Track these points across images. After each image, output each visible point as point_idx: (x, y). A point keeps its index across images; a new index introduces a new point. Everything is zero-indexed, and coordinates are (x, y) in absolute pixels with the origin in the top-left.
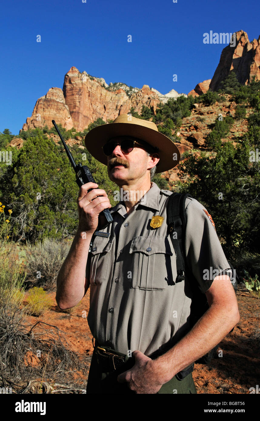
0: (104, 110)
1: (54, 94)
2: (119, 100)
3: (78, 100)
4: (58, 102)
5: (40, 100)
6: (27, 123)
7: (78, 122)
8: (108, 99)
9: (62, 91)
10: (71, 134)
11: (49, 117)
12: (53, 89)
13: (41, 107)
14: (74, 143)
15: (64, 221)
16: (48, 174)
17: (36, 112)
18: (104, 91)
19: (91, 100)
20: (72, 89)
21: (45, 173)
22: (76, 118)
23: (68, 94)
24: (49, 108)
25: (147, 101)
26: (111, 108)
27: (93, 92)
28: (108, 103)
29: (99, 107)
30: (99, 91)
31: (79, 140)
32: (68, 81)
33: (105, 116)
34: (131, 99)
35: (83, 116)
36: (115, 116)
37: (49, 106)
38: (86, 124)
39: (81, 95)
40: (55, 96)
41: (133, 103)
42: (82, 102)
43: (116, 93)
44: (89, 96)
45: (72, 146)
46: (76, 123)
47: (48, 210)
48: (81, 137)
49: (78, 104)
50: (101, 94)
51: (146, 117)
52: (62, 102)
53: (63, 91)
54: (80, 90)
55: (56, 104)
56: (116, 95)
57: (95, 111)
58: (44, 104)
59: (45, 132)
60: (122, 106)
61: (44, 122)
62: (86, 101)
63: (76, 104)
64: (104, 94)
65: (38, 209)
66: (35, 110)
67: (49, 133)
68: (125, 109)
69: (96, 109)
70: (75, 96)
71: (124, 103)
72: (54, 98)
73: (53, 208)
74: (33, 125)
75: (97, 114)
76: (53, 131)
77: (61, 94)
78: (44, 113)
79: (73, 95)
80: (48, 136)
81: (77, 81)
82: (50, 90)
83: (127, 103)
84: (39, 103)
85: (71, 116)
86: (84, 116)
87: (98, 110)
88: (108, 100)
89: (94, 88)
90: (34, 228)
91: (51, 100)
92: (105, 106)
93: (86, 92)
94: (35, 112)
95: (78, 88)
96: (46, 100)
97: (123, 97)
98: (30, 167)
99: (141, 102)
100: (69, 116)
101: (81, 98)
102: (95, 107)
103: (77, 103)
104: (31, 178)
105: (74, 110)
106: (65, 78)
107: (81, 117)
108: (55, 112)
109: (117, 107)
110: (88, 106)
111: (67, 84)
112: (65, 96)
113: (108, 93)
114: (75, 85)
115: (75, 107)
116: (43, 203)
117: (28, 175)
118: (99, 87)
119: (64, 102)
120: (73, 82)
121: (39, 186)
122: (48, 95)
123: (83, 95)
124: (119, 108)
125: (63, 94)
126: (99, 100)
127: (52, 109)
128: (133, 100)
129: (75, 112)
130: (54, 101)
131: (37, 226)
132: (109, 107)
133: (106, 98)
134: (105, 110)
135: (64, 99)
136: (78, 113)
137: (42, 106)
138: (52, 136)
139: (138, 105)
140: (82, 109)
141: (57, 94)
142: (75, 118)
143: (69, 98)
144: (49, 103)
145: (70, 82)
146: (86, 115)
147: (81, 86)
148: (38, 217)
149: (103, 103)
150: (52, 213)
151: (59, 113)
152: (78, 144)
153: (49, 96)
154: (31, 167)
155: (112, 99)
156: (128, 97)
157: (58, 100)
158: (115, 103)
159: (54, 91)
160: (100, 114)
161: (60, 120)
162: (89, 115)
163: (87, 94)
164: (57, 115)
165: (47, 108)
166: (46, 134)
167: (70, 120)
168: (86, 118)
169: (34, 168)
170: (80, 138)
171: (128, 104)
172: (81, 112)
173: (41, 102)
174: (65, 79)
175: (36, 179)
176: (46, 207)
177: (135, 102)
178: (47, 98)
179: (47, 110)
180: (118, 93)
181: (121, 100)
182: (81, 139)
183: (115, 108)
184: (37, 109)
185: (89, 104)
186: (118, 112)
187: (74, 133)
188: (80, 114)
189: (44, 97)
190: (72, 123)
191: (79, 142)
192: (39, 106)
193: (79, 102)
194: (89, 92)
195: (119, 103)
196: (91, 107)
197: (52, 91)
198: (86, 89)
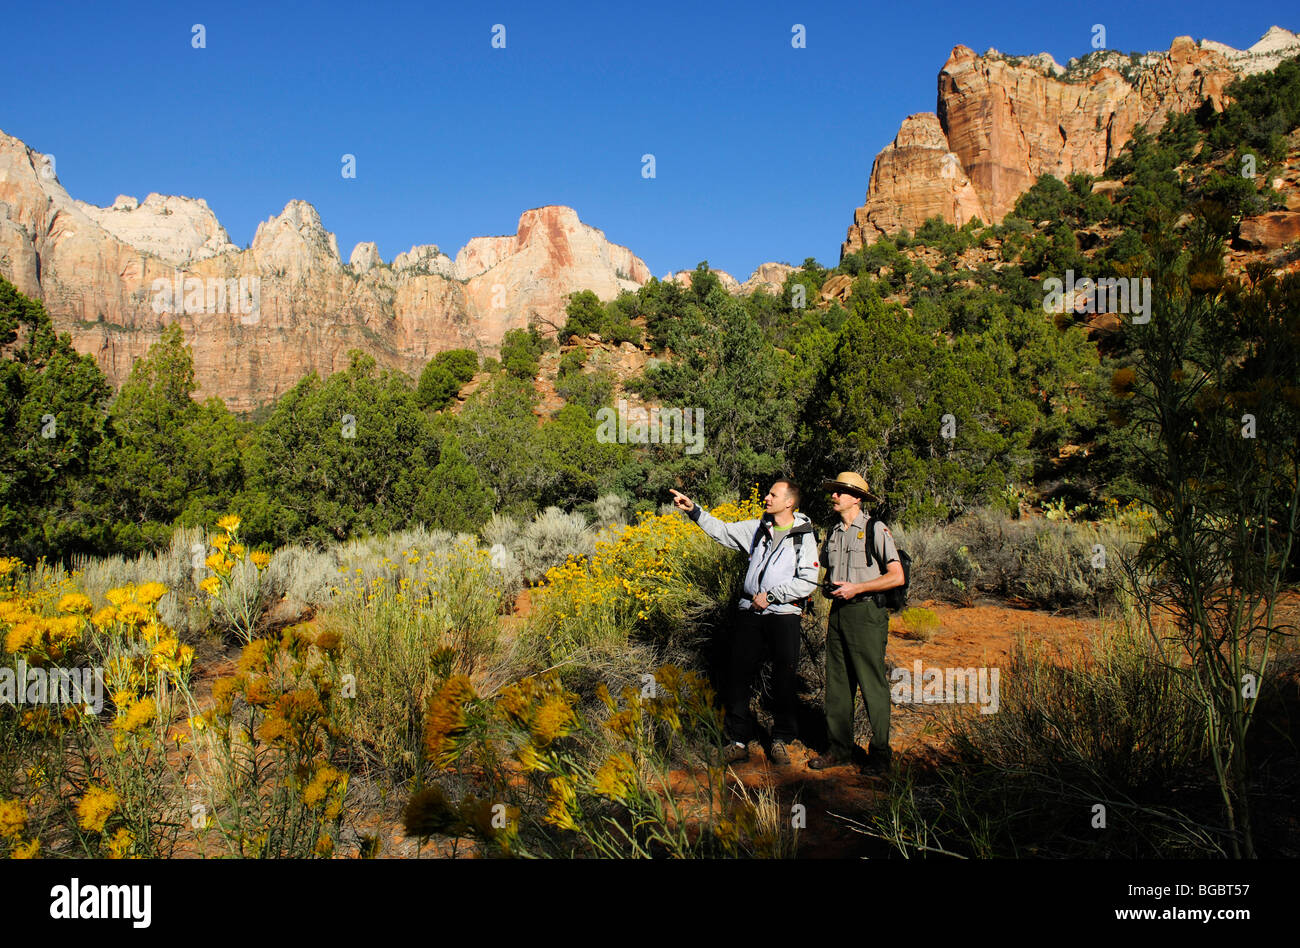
0: (1061, 140)
1: (917, 132)
2: (1102, 102)
3: (982, 132)
4: (930, 150)
5: (882, 157)
6: (857, 224)
7: (991, 189)
8: (1070, 106)
9: (935, 117)
10: (970, 236)
11: (911, 195)
12: (911, 118)
13: (887, 175)
14: (981, 260)
15: (950, 477)
16: (902, 378)
17: (876, 189)
18: (1054, 88)
19: (1020, 123)
20: (961, 107)
21: (894, 377)
22: (984, 180)
23: (952, 123)
24: (908, 172)
25: (1192, 82)
26: (1083, 128)
27: (1023, 100)
28: (1069, 118)
29: (1044, 137)
30: (1039, 92)
31: (991, 248)
32: (948, 87)
33: (1066, 155)
34: (1139, 89)
35: (1002, 171)
36: (1096, 148)
37: (906, 166)
38: (1014, 190)
39: (989, 114)
40: (920, 136)
41: (1147, 99)
42: (994, 134)
43: (1092, 84)
44: (1012, 112)
45: (975, 270)
46: (984, 194)
47: (911, 458)
48: (998, 239)
49: (983, 141)
50: (1047, 98)
51: (1181, 144)
52: (938, 147)
53: (938, 116)
54: (985, 102)
55: (924, 157)
56: (1092, 89)
57: (1034, 150)
58: (893, 165)
59: (901, 245)
60: (1113, 114)
61: (900, 210)
62: (1006, 127)
63: (977, 142)
64: (1054, 95)
65: (889, 458)
66: (873, 185)
67: (913, 246)
68: (1123, 122)
69: (1036, 143)
70: (972, 124)
71: (1119, 104)
72: (918, 142)
73: (923, 454)
74: (871, 224)
75: (1043, 155)
76: (919, 240)
77: (935, 126)
78: (897, 188)
79: (967, 120)
80: (910, 255)
81: (975, 81)
82: (905, 122)
83: (1129, 103)
84: (881, 164)
85: (970, 177)
86: (1007, 170)
87: (1044, 145)
88: (1070, 110)
89: (1025, 87)
90: (887, 499)
91: (909, 151)
92: (1063, 126)
93: (1001, 103)
94: (873, 191)
95: (979, 99)
96: (899, 153)
97: (1113, 90)
98: (861, 373)
99: (1171, 90)
100: (964, 179)
101: (990, 123)
102: (1032, 138)
103: (980, 139)
104: (867, 395)
105: (976, 161)
106: (940, 81)
107: (996, 173)
108: (923, 177)
109: (1098, 123)
110: (1013, 139)
111: (948, 96)
112: (946, 128)
113: (1068, 89)
114: (968, 95)
115: (976, 150)
116: (901, 444)
117: (859, 389)
118: (1038, 81)
119: (946, 146)
120: (961, 88)
121: (885, 407)
122: (900, 139)
123: (994, 115)
124: (1105, 123)
125: (939, 126)
126: (1043, 117)
127: (916, 173)
128: (1146, 92)
129: (980, 165)
130: (917, 149)
131: (893, 495)
132: (1074, 128)
133: (1063, 105)
134: (1065, 139)
135: (945, 138)
136: (988, 165)
137: (890, 170)
138: (919, 254)
139: (1165, 102)
140: (996, 152)
141: (926, 130)
142: (980, 182)
143: (957, 133)
144: (905, 160)
145: (955, 90)
146: (1010, 165)
147: (985, 91)
148: (892, 474)
149: (1055, 122)
150: (919, 463)
151: (937, 177)
152: (990, 260)
153: (904, 141)
154: (863, 372)
155: (1082, 105)
156: (1128, 87)
157: (928, 146)
158: (1090, 112)
159: (916, 123)
160: (1052, 154)
161: (939, 196)
162: (1018, 165)
163: (1007, 108)
164: (931, 184)
165: (904, 173)
166: (905, 250)
167: (968, 190)
168: (1012, 175)
169: (870, 372)
170: (994, 244)
171: (1133, 107)
172: (995, 161)
173: (885, 161)
174: (941, 84)
175: (877, 395)
176: (906, 451)
177: (1153, 95)
178: (899, 146)
179: (902, 177)
180: (1096, 83)
181: (1109, 99)
182: (997, 245)
183: (1092, 125)
184: (876, 181)
185: (1014, 135)
186: (1104, 135)
187: (978, 230)
188: (994, 167)
189: (890, 148)
190: (976, 196)
191: (993, 255)
192: (882, 172)
193: (987, 135)
194: (1011, 100)
195: (1104, 110)
196: (1021, 140)
197: (910, 126)
198: (1002, 95)
